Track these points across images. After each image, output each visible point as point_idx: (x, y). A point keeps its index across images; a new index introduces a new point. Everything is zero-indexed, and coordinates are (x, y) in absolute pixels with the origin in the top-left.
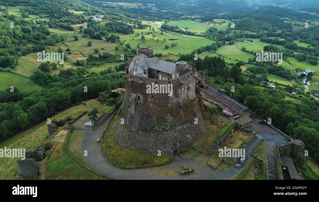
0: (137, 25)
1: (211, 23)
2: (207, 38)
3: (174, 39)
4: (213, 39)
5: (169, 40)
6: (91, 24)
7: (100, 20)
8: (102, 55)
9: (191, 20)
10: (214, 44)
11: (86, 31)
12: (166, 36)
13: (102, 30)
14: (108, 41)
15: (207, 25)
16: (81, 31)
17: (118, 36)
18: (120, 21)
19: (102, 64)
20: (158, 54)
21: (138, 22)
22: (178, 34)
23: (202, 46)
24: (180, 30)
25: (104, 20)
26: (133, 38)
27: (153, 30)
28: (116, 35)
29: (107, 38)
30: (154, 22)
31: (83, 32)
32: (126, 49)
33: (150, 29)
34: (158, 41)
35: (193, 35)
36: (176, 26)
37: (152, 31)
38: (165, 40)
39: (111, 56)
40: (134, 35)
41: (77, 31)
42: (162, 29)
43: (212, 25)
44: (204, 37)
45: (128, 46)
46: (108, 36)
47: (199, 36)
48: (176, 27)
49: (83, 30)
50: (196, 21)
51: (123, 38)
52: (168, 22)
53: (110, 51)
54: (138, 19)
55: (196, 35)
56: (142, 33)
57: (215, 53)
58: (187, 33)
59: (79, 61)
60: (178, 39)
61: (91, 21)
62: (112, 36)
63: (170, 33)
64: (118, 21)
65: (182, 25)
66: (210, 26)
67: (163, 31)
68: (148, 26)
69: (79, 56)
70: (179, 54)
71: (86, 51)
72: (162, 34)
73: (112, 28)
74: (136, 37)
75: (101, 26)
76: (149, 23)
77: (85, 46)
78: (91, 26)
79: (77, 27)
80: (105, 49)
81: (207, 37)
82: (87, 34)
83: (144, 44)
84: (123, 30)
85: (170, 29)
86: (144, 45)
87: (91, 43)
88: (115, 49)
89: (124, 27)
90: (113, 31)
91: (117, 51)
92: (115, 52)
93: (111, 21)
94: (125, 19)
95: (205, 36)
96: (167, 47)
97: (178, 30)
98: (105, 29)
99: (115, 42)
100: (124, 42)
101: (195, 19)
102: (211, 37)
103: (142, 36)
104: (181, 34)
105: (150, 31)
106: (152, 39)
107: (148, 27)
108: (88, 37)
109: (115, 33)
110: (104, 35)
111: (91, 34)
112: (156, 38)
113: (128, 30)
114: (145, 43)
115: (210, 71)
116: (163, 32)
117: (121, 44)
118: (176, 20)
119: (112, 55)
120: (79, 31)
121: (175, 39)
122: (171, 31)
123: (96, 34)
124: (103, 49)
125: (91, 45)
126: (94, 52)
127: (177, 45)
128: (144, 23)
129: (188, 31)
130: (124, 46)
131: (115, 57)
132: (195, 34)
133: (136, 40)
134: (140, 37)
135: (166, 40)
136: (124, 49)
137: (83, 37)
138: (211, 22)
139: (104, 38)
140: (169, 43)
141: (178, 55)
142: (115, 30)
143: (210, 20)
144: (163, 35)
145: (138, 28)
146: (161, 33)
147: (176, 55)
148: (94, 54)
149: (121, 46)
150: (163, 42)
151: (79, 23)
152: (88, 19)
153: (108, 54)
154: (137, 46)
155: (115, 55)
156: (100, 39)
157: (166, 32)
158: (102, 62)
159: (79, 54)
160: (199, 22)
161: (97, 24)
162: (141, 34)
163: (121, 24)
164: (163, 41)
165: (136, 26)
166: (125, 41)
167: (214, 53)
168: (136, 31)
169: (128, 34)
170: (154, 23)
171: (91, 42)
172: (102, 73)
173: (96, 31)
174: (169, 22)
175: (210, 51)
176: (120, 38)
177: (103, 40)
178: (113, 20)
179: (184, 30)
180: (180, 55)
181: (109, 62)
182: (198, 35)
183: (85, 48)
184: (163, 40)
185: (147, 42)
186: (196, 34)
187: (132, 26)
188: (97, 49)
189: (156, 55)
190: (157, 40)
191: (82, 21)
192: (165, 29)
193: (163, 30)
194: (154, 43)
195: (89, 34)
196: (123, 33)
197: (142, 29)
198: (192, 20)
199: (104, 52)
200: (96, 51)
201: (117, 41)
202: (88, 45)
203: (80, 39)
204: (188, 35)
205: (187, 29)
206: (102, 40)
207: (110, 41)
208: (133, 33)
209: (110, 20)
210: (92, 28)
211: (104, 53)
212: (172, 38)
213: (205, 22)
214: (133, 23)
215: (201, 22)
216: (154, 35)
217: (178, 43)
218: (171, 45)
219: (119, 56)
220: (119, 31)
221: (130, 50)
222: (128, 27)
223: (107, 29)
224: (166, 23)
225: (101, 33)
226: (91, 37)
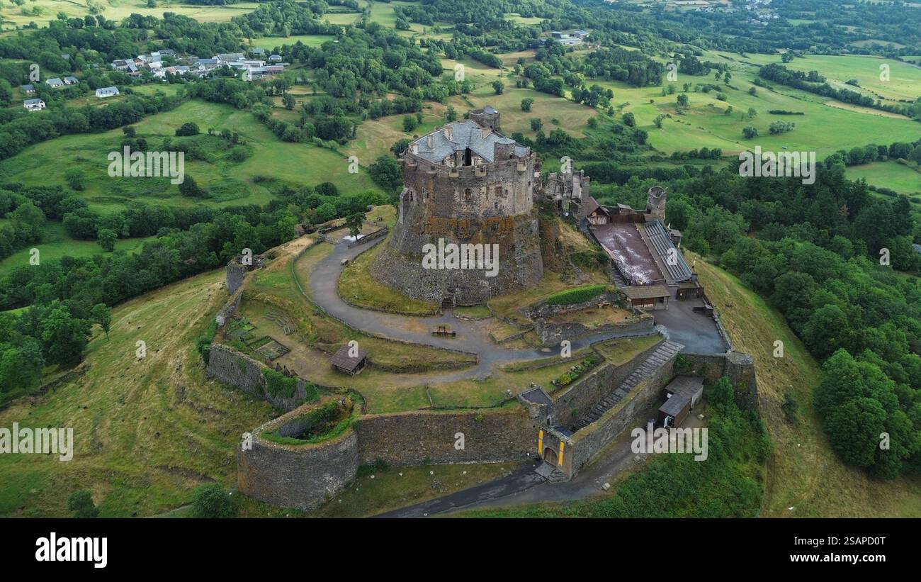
2: (917, 120)
3: (788, 111)
5: (772, 113)
6: (550, 52)
8: (547, 136)
9: (884, 56)
11: (530, 71)
12: (766, 99)
13: (573, 71)
16: (517, 71)
17: (610, 91)
18: (631, 49)
20: (711, 150)
22: (810, 96)
25: (588, 44)
26: (652, 97)
27: (727, 80)
28: (605, 86)
29: (575, 96)
31: (522, 72)
33: (717, 77)
38: (752, 112)
39: (570, 141)
40: (659, 90)
45: (628, 120)
47: (888, 109)
48: (813, 77)
53: (572, 128)
55: (878, 107)
56: (686, 86)
58: (847, 98)
63: (785, 93)
64: (626, 47)
67: (760, 86)
71: (510, 122)
72: (752, 92)
73: (601, 65)
74: (664, 95)
75: (573, 59)
77: (514, 110)
78: (548, 57)
80: (560, 121)
81: (917, 117)
82: (528, 80)
83: (679, 117)
84: (630, 75)
85: (788, 79)
86: (678, 121)
87: (531, 105)
88: (587, 123)
89: (635, 64)
90: (601, 74)
93: (607, 46)
95: (909, 112)
96: (749, 135)
98: (581, 69)
99: (593, 107)
100: (621, 107)
103: (681, 94)
104: (824, 98)
106: (710, 105)
108: (529, 88)
109: (607, 80)
110: (573, 83)
111: (539, 81)
112: (723, 105)
113: (645, 75)
116: (758, 88)
117: (611, 113)
119: (575, 138)
120: (512, 69)
121: (790, 113)
123: (552, 81)
124: (555, 122)
125: (528, 109)
126: (529, 126)
127: (788, 130)
130: (617, 118)
131: (579, 146)
133: (659, 106)
134: (673, 99)
135: (758, 111)
136: (613, 127)
137: (518, 86)
139: (568, 94)
142: (610, 74)
144: (757, 96)
146: (748, 90)
148: (529, 132)
149: (609, 118)
151: (520, 50)
153: (563, 135)
154: (654, 121)
155: (581, 139)
156: (558, 94)
160: (914, 63)
161: (566, 54)
166: (628, 104)
169: (644, 86)
171: (532, 101)
173: (556, 72)
176: (614, 96)
177: (566, 98)
178: (612, 46)
182: (885, 105)
184: (747, 112)
185: (692, 112)
186: (879, 103)
187: (662, 64)
188: (539, 120)
189: (701, 152)
190: (726, 108)
191: (528, 43)
193: (762, 82)
194: (714, 117)
195: (534, 78)
196: (627, 84)
198: (887, 57)
200: (536, 126)
201: (601, 104)
202: (520, 108)
203: (510, 91)
204: (848, 103)
205: (855, 85)
206: (563, 97)
207: (583, 102)
209: (604, 44)
210: (546, 63)
211: (553, 133)
216: (721, 94)
217: (794, 126)
218: (769, 128)
219: (592, 144)
220: (619, 75)
221: (629, 131)
222: (648, 68)
223: (587, 70)
224: (785, 62)
225: (567, 80)
226: (537, 88)
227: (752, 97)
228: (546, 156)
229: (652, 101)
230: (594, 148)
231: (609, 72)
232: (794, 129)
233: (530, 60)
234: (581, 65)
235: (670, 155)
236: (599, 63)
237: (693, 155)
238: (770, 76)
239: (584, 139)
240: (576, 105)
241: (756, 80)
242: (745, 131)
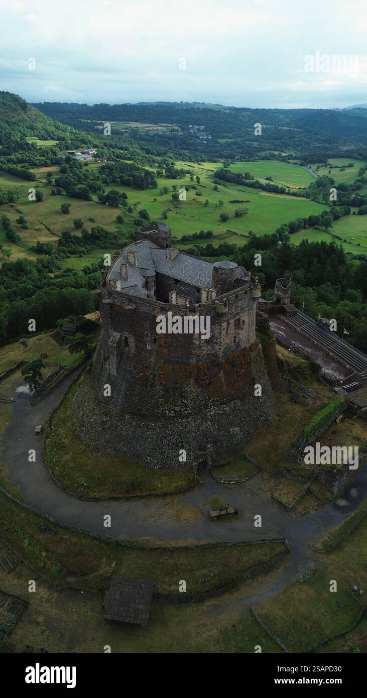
0: (164, 171)
1: (322, 166)
2: (313, 200)
3: (241, 200)
4: (324, 202)
5: (231, 202)
6: (71, 167)
7: (89, 158)
8: (90, 232)
9: (279, 160)
10: (325, 213)
11: (60, 182)
12: (225, 193)
13: (92, 180)
14: (103, 203)
15: (313, 171)
16: (50, 182)
17: (124, 194)
18: (129, 162)
19: (89, 252)
20: (206, 232)
21: (167, 165)
22: (250, 189)
23: (299, 217)
24: (254, 181)
25: (98, 159)
26: (156, 198)
27: (198, 182)
28: (121, 190)
29: (100, 198)
30: (202, 163)
31: (54, 183)
32: (139, 220)
33: (192, 179)
34: (206, 204)
35: (282, 191)
36: (246, 174)
37: (195, 183)
38: (221, 203)
39: (108, 234)
40: (157, 191)
41: (40, 182)
42: (216, 178)
43: (323, 172)
44: (304, 197)
45: (144, 215)
46: (103, 192)
47: (295, 194)
48: (247, 176)
49: (53, 180)
50: (289, 163)
51: (133, 197)
52: (231, 165)
53: (106, 225)
54: (167, 159)
55: (289, 194)
56: (174, 187)
57: (326, 232)
58: (270, 189)
59: (42, 244)
60: (249, 201)
61: (70, 160)
62: (111, 192)
63: (234, 188)
64: (125, 161)
65: (259, 171)
66: (319, 175)
67: (219, 184)
68: (188, 172)
69: (42, 234)
70: (250, 233)
71: (56, 223)
72: (215, 189)
73: (112, 175)
74: (162, 195)
75: (90, 170)
76: (189, 166)
77: (57, 213)
78: (71, 171)
79: (41, 173)
80: (96, 219)
81: (312, 198)
82: (60, 188)
83: (176, 210)
84: (134, 181)
85: (234, 178)
86: (177, 213)
87: (69, 208)
88: (116, 219)
89: (136, 173)
90: (114, 181)
91: (120, 225)
92: (116, 228)
93: (112, 161)
94: (140, 158)
95: (306, 196)
96: (224, 219)
97: (251, 181)
98: (98, 178)
99: (116, 207)
100: (135, 205)
101: (289, 159)
102: (320, 197)
103: (174, 193)
104: (257, 190)
105: (192, 184)
106: (194, 200)
107: (187, 175)
108: (63, 195)
109: (118, 186)
110: (95, 189)
111: (70, 189)
112: (202, 199)
113: (145, 180)
114: (179, 209)
115: (309, 274)
116: (219, 186)
117: (130, 210)
118: (249, 161)
119: (110, 233)
120: (44, 181)
121: (242, 202)
122: (234, 184)
123: (80, 189)
124: (91, 220)
125: (68, 212)
126: (72, 225)
127: (246, 213)
128: (179, 165)
129: (271, 183)
130: (135, 214)
131: (115, 238)
132: (287, 191)
133: (161, 203)
134: (169, 197)
135: (224, 202)
136: (135, 221)
137: (53, 194)
138: (323, 164)
139: (95, 198)
140: (230, 209)
141: (248, 235)
142: (119, 181)
143: (321, 160)
144: (219, 192)
145: (167, 177)
146: (213, 188)
147: (242, 235)
148: (73, 230)
149: (130, 214)
150: (216, 207)
151: (46, 165)
152: (64, 157)
153: (102, 230)
154: (162, 215)
155: (115, 232)
156: (88, 199)
157: (225, 186)
158: (88, 247)
159: (43, 229)
160: (297, 164)
161: (83, 167)
162: (172, 189)
163: (132, 168)
164: (216, 204)
165: (162, 173)
166: (139, 203)
167: (323, 231)
168: (162, 183)
169: (146, 189)
170: (202, 167)
171: (69, 205)
172: (87, 271)
173: (80, 181)
174: (233, 163)
175: (316, 229)
176: (128, 197)
177: (93, 201)
178: (115, 160)
179: (263, 182)
180: (251, 235)
181: (102, 248)
182: (293, 192)
183: (56, 217)
184: (218, 203)
185: (184, 206)
186: (289, 190)
187: (153, 173)
188: (80, 220)
189: (200, 234)
190: (204, 202)
191: (52, 160)
192: (221, 179)
193: (219, 181)
194: (198, 208)
195: (65, 188)
196: (134, 188)
197: (174, 178)
198: (282, 161)
199: (95, 225)
200: (78, 225)
201: (122, 204)
202: (61, 211)
203: (48, 199)
204: (272, 192)
205: (271, 180)
206: (91, 200)
207: (108, 203)
208: (155, 188)
209: (109, 159)
210: (71, 175)
211: (93, 229)
212: (237, 200)
213: (309, 166)
214: (157, 165)
215: (302, 165)
216: (198, 191)
217: (248, 210)
218: (234, 213)
219: (124, 235)
220: (127, 182)
221: (147, 223)
222: (145, 175)
223: (102, 179)
224: (225, 167)
225: (90, 187)
226: (69, 195)
227: (215, 192)
228: (93, 247)
229: (155, 200)
230: (126, 238)
231: (119, 179)
232: (248, 212)
233: (57, 173)
234: (97, 175)
235: (180, 238)
236: (110, 174)
237: (196, 237)
238: (222, 177)
239: (117, 232)
240: (102, 206)
241: (215, 181)
242: (221, 216)
